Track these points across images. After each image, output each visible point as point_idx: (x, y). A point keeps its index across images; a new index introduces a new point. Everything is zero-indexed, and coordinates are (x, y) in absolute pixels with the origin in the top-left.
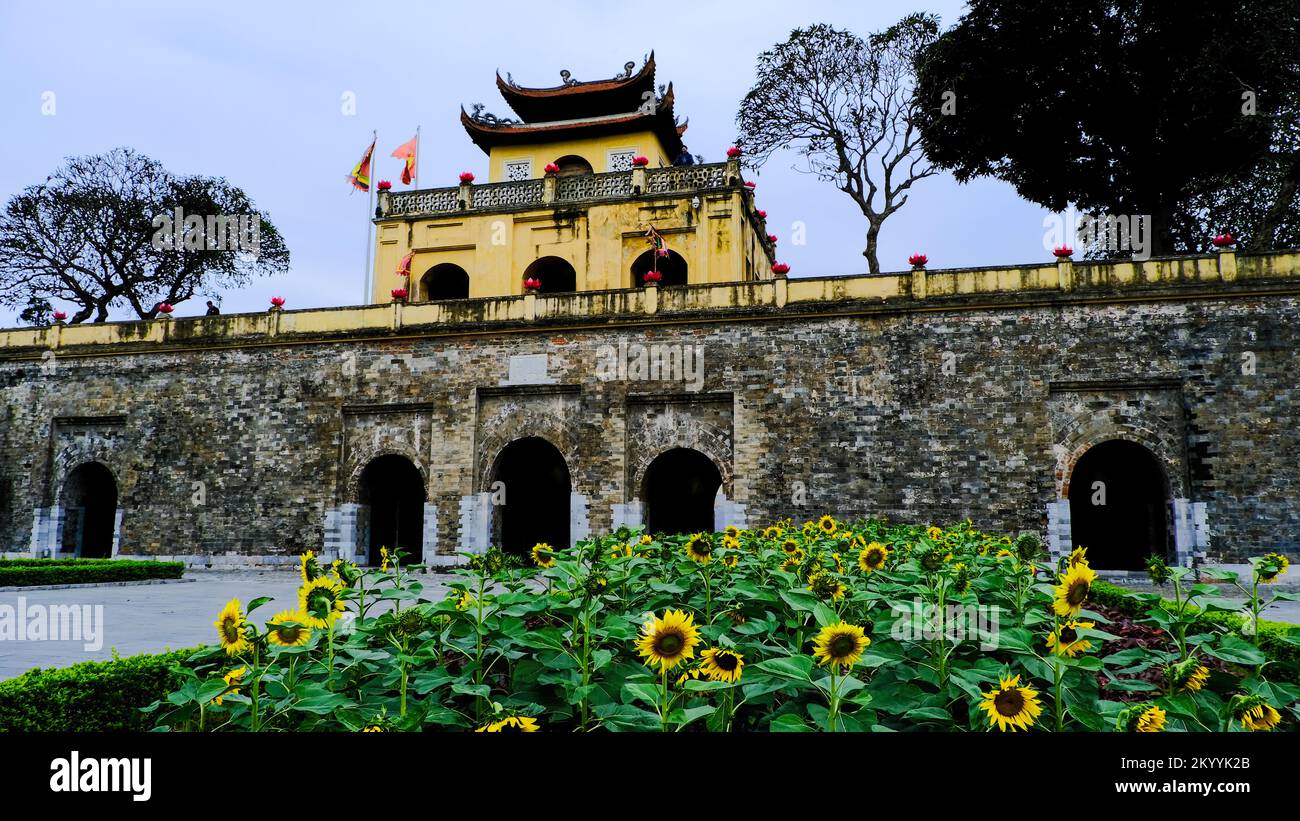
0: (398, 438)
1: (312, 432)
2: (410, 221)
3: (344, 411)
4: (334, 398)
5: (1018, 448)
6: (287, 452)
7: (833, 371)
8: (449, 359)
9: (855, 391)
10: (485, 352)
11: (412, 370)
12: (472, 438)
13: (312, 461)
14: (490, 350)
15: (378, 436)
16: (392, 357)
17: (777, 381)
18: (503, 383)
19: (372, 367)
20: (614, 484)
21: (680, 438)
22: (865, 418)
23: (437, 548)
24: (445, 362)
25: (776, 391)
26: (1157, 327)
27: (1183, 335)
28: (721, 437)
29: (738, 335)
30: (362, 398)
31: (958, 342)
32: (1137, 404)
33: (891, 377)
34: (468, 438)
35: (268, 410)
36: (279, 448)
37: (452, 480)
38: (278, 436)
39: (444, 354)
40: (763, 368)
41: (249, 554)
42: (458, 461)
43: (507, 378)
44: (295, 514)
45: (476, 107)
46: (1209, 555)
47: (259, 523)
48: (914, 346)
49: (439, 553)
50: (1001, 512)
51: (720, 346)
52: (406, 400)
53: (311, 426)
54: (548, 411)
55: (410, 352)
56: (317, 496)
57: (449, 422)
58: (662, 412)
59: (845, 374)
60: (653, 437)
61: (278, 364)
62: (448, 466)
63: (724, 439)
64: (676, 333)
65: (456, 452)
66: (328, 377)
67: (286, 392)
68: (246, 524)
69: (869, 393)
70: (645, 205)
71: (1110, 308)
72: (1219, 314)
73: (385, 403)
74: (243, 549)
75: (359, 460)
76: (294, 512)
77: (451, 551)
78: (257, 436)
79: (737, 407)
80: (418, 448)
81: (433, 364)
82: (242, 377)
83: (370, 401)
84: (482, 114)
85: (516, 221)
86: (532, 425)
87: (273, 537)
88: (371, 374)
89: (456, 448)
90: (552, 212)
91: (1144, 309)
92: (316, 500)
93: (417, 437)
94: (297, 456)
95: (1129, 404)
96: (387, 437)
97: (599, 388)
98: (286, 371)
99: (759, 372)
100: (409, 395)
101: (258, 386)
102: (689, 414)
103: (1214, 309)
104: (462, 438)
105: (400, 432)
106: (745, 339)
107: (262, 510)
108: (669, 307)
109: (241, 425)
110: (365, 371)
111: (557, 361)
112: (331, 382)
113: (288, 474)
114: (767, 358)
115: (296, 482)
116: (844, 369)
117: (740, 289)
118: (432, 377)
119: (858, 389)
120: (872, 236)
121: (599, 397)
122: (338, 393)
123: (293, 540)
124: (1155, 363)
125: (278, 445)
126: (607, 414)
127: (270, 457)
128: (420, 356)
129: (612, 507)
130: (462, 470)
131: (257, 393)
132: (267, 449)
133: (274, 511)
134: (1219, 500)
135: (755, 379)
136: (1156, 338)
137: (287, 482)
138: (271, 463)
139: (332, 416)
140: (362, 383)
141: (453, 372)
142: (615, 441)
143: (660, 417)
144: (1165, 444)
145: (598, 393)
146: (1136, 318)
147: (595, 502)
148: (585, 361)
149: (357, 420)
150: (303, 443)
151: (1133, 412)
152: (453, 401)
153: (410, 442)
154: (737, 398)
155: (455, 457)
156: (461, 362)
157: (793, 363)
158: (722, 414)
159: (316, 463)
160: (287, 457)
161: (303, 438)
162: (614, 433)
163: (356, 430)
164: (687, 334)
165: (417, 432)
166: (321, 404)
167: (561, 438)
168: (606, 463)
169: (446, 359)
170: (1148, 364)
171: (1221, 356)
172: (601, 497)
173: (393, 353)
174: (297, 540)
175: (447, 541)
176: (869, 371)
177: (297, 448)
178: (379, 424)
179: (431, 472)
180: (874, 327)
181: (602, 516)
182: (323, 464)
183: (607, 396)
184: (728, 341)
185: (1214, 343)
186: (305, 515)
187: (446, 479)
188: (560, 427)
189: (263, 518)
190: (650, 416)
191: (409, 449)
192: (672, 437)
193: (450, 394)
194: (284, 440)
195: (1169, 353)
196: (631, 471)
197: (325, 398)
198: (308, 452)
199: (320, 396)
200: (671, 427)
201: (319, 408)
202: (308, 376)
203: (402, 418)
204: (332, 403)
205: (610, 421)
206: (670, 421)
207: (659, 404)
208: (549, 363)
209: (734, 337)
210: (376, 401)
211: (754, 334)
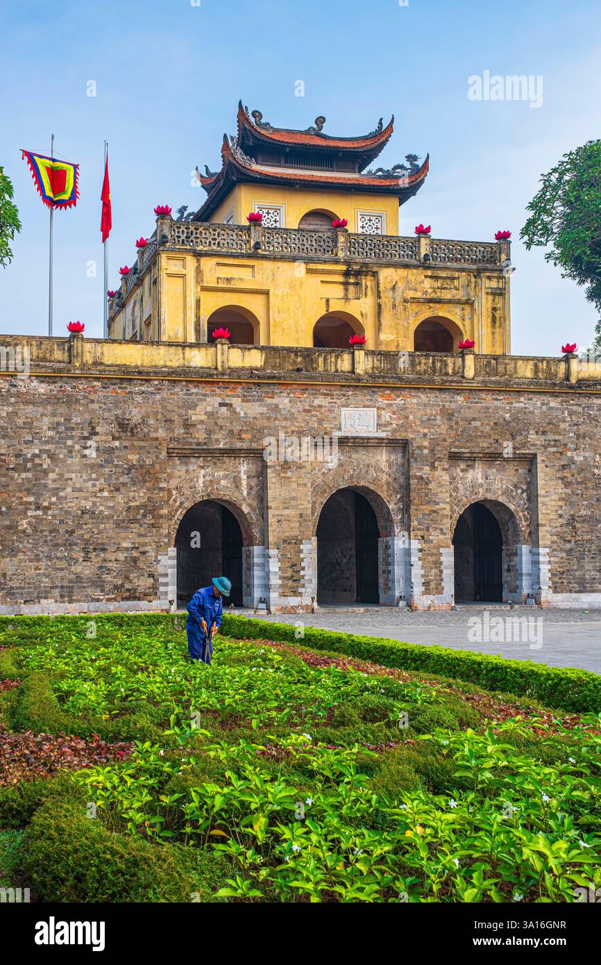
0: (223, 482)
1: (134, 473)
2: (198, 255)
3: (170, 453)
4: (157, 439)
6: (106, 494)
8: (281, 407)
10: (317, 402)
11: (242, 414)
12: (310, 485)
13: (137, 503)
14: (321, 400)
15: (201, 480)
16: (219, 400)
17: (570, 445)
18: (337, 434)
19: (198, 409)
20: (442, 530)
21: (488, 490)
23: (281, 590)
24: (276, 408)
25: (569, 454)
28: (519, 491)
29: (539, 404)
30: (190, 440)
34: (305, 485)
35: (77, 447)
36: (96, 489)
37: (292, 525)
38: (94, 476)
39: (275, 401)
40: (559, 434)
41: (70, 602)
42: (296, 507)
43: (340, 429)
44: (123, 559)
47: (79, 568)
49: (283, 595)
51: (525, 413)
52: (238, 445)
53: (133, 466)
54: (373, 462)
55: (238, 396)
56: (147, 540)
58: (472, 467)
60: (466, 489)
61: (85, 397)
62: (287, 512)
63: (522, 493)
64: (489, 397)
65: (293, 499)
66: (147, 415)
67: (98, 429)
68: (62, 569)
70: (429, 273)
73: (216, 447)
74: (62, 596)
75: (182, 503)
76: (121, 556)
77: (295, 593)
78: (67, 476)
79: (540, 466)
80: (245, 493)
81: (265, 410)
82: (41, 409)
83: (199, 444)
85: (309, 271)
86: (358, 474)
87: (98, 583)
88: (197, 415)
89: (294, 494)
92: (145, 544)
93: (244, 483)
94: (120, 498)
96: (211, 481)
97: (426, 443)
98: (95, 406)
99: (556, 437)
100: (241, 439)
101: (62, 420)
102: (494, 470)
104: (298, 484)
105: (225, 477)
106: (544, 408)
109: (45, 462)
110: (190, 412)
111: (386, 416)
112: (152, 422)
113: (110, 517)
114: (562, 426)
115: (120, 525)
118: (265, 423)
121: (426, 451)
122: (161, 433)
123: (122, 585)
125: (94, 485)
126: (433, 467)
127: (86, 499)
128: (248, 401)
129: (442, 550)
130: (301, 516)
131: (62, 428)
132: (80, 490)
133: (97, 555)
135: (553, 443)
137: (110, 525)
138: (87, 504)
139: (157, 457)
140: (188, 425)
141: (286, 419)
142: (441, 492)
143: (471, 472)
145: (425, 448)
147: (425, 546)
148: (411, 417)
149: (178, 462)
150: (124, 484)
153: (237, 487)
154: (539, 459)
155: (293, 502)
156: (293, 410)
157: (582, 431)
158: (520, 471)
159: (144, 506)
160: (107, 499)
161: (124, 479)
162: (440, 485)
163: (177, 473)
164: (497, 400)
165: (244, 477)
166: (142, 444)
167: (385, 488)
168: (434, 511)
169: (277, 406)
172: (431, 541)
173: (220, 395)
174: (128, 586)
175: (290, 583)
177: (118, 490)
178: (202, 467)
179: (270, 516)
181: (433, 558)
182: (151, 508)
183: (432, 451)
184: (531, 409)
186: (135, 560)
187: (285, 524)
188: (384, 477)
189: (85, 563)
190: (462, 470)
191: (236, 494)
192: (481, 490)
194: (102, 480)
197: (146, 437)
198: (131, 494)
199: (141, 435)
200: (480, 481)
201: (141, 448)
202: (124, 413)
203: (229, 463)
204: (155, 443)
205: (437, 473)
206: (479, 476)
207: (471, 460)
208: (379, 416)
209: (535, 406)
210: (205, 444)
211: (552, 404)
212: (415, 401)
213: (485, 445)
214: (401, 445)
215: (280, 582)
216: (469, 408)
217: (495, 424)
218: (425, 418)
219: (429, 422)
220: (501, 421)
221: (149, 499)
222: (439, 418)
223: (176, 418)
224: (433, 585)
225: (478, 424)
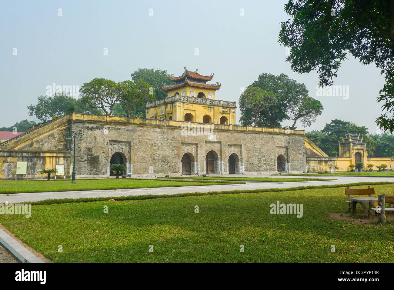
0: (190, 149)
2: (183, 103)
4: (179, 141)
13: (176, 154)
15: (186, 149)
17: (247, 143)
21: (234, 152)
25: (247, 145)
30: (185, 141)
33: (260, 143)
34: (204, 150)
35: (165, 142)
38: (168, 148)
40: (246, 141)
47: (165, 167)
48: (262, 139)
51: (240, 137)
52: (193, 142)
53: (175, 146)
54: (215, 146)
57: (201, 147)
58: (231, 147)
59: (255, 143)
60: (230, 151)
61: (167, 132)
62: (201, 156)
63: (239, 152)
64: (234, 133)
65: (202, 153)
66: (177, 136)
67: (169, 138)
68: (163, 167)
71: (282, 136)
73: (189, 142)
75: (182, 154)
77: (203, 172)
78: (163, 148)
80: (194, 152)
82: (159, 134)
85: (202, 107)
86: (213, 148)
87: (169, 170)
88: (186, 136)
92: (177, 162)
93: (194, 150)
94: (173, 152)
96: (188, 149)
97: (224, 142)
101: (163, 136)
102: (235, 148)
103: (291, 137)
105: (190, 148)
109: (160, 145)
111: (218, 137)
113: (171, 156)
114: (246, 139)
115: (173, 158)
118: (198, 138)
119: (257, 145)
121: (224, 144)
122: (180, 139)
123: (173, 170)
125: (168, 150)
126: (225, 147)
129: (227, 163)
130: (203, 156)
131: (163, 138)
132: (166, 151)
137: (171, 158)
138: (167, 154)
139: (179, 144)
140: (184, 138)
141: (201, 137)
144: (285, 155)
147: (224, 163)
148: (222, 137)
149: (182, 145)
151: (283, 151)
152: (201, 143)
153: (192, 150)
154: (242, 146)
157: (249, 140)
158: (239, 148)
160: (170, 153)
161: (174, 149)
162: (227, 151)
163: (182, 148)
165: (193, 148)
168: (225, 156)
175: (202, 170)
176: (258, 142)
178: (186, 146)
179: (198, 156)
186: (176, 165)
187: (201, 158)
188: (217, 149)
190: (230, 148)
194: (170, 149)
197: (177, 140)
198: (175, 152)
200: (232, 150)
201: (176, 142)
202: (173, 135)
203: (191, 146)
208: (216, 137)
210: (187, 142)
211: (244, 135)
212: (222, 134)
213: (234, 143)
214: (220, 143)
215: (200, 169)
216: (231, 136)
219: (225, 138)
220: (236, 138)
221: (178, 153)
225: (232, 139)
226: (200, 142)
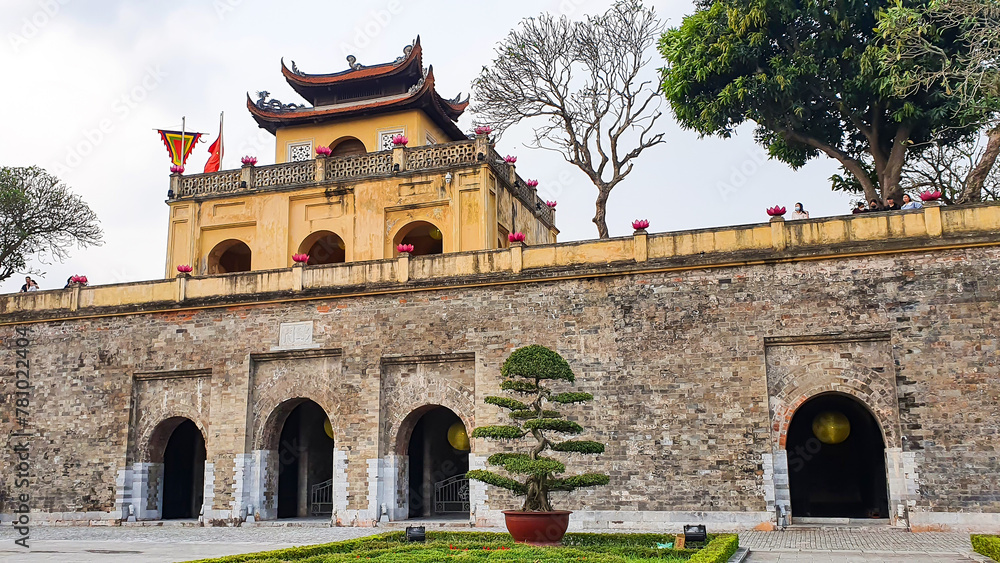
0: (182, 402)
1: (106, 397)
2: (199, 201)
3: (135, 378)
4: (126, 366)
5: (735, 400)
7: (563, 331)
8: (227, 328)
9: (583, 349)
10: (258, 321)
11: (195, 339)
12: (246, 400)
13: (107, 424)
14: (262, 319)
15: (165, 400)
16: (177, 327)
17: (513, 341)
18: (274, 349)
19: (160, 337)
20: (369, 439)
21: (430, 395)
22: (592, 374)
23: (214, 503)
24: (223, 330)
26: (866, 282)
27: (891, 289)
28: (466, 393)
29: (479, 299)
30: (151, 365)
31: (677, 300)
32: (849, 356)
33: (616, 335)
34: (242, 400)
35: (69, 378)
36: (79, 413)
37: (228, 439)
38: (78, 402)
39: (222, 323)
40: (502, 329)
41: (51, 511)
42: (233, 422)
43: (278, 344)
44: (91, 474)
45: (261, 94)
46: (918, 503)
47: (60, 482)
48: (635, 306)
49: (217, 508)
50: (719, 463)
51: (464, 310)
52: (189, 367)
53: (106, 392)
54: (314, 373)
55: (192, 322)
56: (111, 456)
57: (226, 385)
58: (413, 371)
59: (574, 333)
60: (407, 395)
62: (224, 427)
63: (469, 395)
64: (427, 297)
65: (231, 414)
66: (121, 347)
67: (85, 362)
68: (47, 484)
69: (596, 350)
70: (404, 181)
71: (821, 264)
72: (925, 267)
73: (171, 369)
74: (45, 506)
75: (149, 422)
76: (90, 471)
77: (226, 506)
78: (60, 402)
79: (478, 365)
80: (200, 411)
81: (213, 332)
82: (48, 348)
83: (157, 368)
84: (267, 100)
85: (291, 199)
86: (301, 386)
87: (73, 494)
88: (159, 343)
89: (232, 410)
90: (324, 190)
91: (853, 264)
92: (108, 461)
93: (200, 400)
94: (94, 419)
95: (843, 356)
96: (173, 401)
97: (358, 351)
98: (85, 342)
99: (498, 333)
100: (191, 362)
101: (62, 356)
102: (438, 373)
103: (921, 263)
104: (237, 400)
105: (185, 397)
106: (485, 303)
107: (63, 470)
108: (419, 275)
109: (46, 392)
110: (153, 341)
111: (321, 327)
112: (124, 351)
113: (86, 437)
114: (505, 320)
115: (92, 443)
116: (573, 329)
117: (481, 257)
118: (212, 344)
119: (586, 347)
120: (601, 203)
121: (358, 359)
122: (130, 361)
123: (89, 497)
124: (864, 317)
125: (77, 409)
126: (364, 373)
127: (71, 421)
128: (201, 326)
129: (368, 461)
130: (237, 430)
131: (60, 363)
132: (68, 414)
133: (73, 471)
134: (928, 450)
135: (494, 339)
136: (866, 293)
137: (85, 443)
138: (72, 426)
139: (125, 382)
140: (151, 352)
141: (230, 339)
142: (371, 400)
143: (412, 375)
144: (878, 395)
145: (357, 355)
146: (846, 273)
147: (352, 457)
148: (346, 326)
149: (147, 386)
150: (99, 407)
151: (846, 364)
152: (229, 366)
154: (478, 358)
155: (231, 418)
156: (237, 331)
157: (528, 324)
158: (466, 372)
159: (111, 426)
160: (85, 421)
161: (100, 403)
162: (370, 392)
163: (147, 395)
164: (435, 299)
165: (200, 395)
166: (115, 371)
167: (326, 398)
168: (363, 420)
169: (224, 328)
170: (858, 317)
171: (928, 308)
172: (358, 452)
173: (178, 324)
174: (93, 498)
175: (222, 496)
176: (596, 330)
177: (94, 413)
178: (166, 389)
179: (210, 432)
180: (599, 289)
181: (359, 470)
182: (116, 428)
183: (364, 358)
184: (471, 305)
185: (921, 296)
186: (100, 474)
187: (222, 439)
188: (325, 388)
189: (64, 478)
190: (403, 375)
191: (193, 411)
192: (423, 395)
193: (226, 360)
194: (83, 405)
195: (878, 306)
196: (385, 426)
197: (119, 366)
198: (103, 416)
199: (114, 364)
200: (422, 385)
201: (114, 375)
202: (105, 346)
203: (188, 383)
204: (125, 370)
205: (368, 381)
206: (422, 379)
207: (411, 364)
208: (314, 329)
209: (476, 301)
210: (162, 368)
211: (493, 298)
212: (350, 310)
213: (419, 348)
214: (333, 353)
215: (213, 495)
216: (404, 311)
217: (431, 325)
218: (359, 326)
219: (363, 330)
220: (438, 322)
222: (373, 324)
223: (142, 347)
224: (357, 498)
225: (412, 326)
226: (223, 364)
